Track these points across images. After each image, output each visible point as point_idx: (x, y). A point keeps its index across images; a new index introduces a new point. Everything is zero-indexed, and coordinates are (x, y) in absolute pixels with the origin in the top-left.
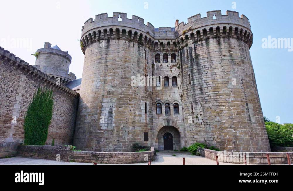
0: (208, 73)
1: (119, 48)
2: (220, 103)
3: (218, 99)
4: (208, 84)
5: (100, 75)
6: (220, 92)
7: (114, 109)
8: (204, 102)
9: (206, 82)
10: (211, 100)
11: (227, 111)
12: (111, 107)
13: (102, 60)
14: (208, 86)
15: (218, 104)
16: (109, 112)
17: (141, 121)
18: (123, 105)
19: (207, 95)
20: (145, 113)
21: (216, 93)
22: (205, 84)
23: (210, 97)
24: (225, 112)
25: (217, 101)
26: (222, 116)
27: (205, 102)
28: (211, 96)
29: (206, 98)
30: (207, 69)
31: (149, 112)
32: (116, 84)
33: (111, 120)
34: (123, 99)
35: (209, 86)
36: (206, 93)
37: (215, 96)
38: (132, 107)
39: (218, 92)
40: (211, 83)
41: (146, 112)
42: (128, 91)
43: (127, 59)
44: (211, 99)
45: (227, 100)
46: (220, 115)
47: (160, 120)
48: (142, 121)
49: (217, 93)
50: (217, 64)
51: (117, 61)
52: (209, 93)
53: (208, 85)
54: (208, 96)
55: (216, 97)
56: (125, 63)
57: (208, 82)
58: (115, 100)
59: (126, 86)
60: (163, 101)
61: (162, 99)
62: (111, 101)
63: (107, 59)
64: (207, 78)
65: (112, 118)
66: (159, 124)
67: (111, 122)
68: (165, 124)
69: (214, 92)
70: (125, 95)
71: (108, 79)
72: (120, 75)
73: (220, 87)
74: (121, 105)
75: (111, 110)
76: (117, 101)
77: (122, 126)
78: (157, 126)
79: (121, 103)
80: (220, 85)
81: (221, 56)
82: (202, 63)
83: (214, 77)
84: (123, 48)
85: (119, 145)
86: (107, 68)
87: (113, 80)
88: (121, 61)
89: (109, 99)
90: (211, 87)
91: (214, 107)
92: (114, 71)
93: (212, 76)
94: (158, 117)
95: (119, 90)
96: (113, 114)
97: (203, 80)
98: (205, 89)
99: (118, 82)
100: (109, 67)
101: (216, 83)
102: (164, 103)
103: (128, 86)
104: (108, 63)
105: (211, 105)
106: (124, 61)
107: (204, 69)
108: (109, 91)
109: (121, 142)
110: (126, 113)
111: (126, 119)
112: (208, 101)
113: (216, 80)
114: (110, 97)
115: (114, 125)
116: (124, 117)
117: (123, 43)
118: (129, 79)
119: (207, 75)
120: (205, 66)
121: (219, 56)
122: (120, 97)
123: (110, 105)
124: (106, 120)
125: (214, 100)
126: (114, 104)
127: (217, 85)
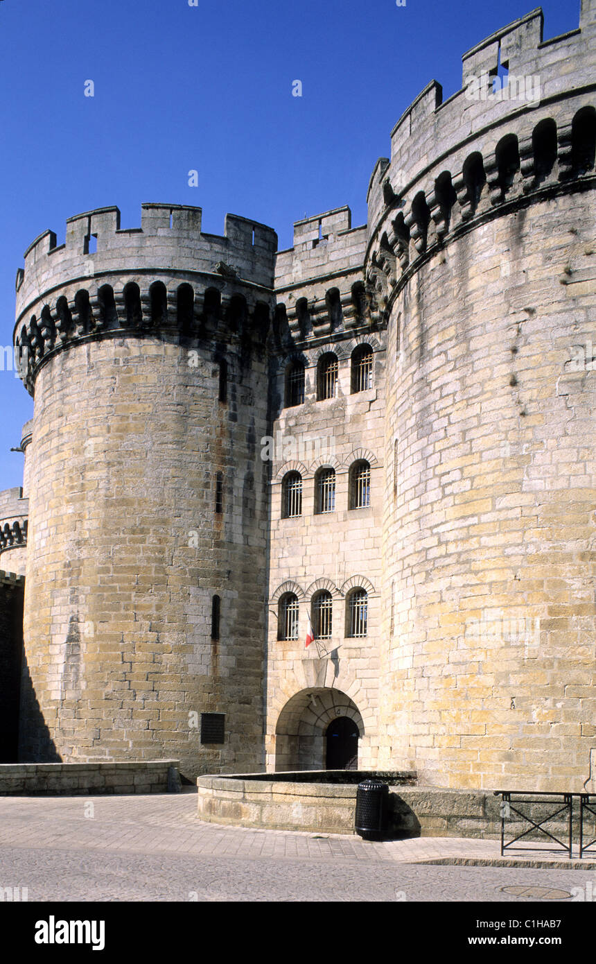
0: (450, 424)
1: (97, 379)
2: (476, 573)
3: (473, 556)
4: (445, 480)
6: (484, 518)
7: (87, 629)
8: (425, 575)
9: (438, 470)
10: (447, 561)
13: (51, 440)
14: (444, 491)
15: (472, 579)
16: (70, 640)
17: (186, 668)
18: (113, 613)
19: (436, 540)
20: (209, 638)
21: (468, 527)
22: (436, 482)
23: (443, 550)
25: (469, 562)
27: (427, 572)
28: (447, 543)
29: (433, 553)
30: (449, 401)
31: (232, 632)
32: (89, 530)
33: (74, 670)
34: (113, 589)
35: (448, 490)
36: (435, 531)
37: (462, 540)
38: (145, 617)
39: (474, 520)
40: (456, 475)
41: (215, 635)
42: (131, 553)
43: (130, 420)
44: (447, 555)
45: (508, 556)
47: (289, 665)
48: (190, 672)
49: (474, 525)
51: (92, 434)
52: (444, 528)
53: (444, 487)
54: (440, 543)
55: (467, 546)
56: (121, 437)
57: (445, 474)
58: (86, 595)
59: (122, 535)
60: (306, 583)
61: (301, 573)
62: (75, 600)
63: (62, 434)
64: (445, 449)
65: (79, 660)
66: (285, 681)
67: (77, 674)
68: (307, 682)
69: (461, 520)
70: (118, 572)
71: (64, 515)
72: (102, 492)
73: (491, 491)
74: (107, 612)
75: (74, 633)
76: (91, 599)
77: (109, 689)
78: (278, 690)
79: (107, 603)
80: (489, 480)
81: (513, 319)
82: (434, 375)
83: (471, 441)
84: (113, 372)
85: (100, 755)
86: (64, 469)
87: (81, 518)
88: (105, 431)
89: (67, 590)
90: (451, 498)
91: (454, 596)
92: (83, 478)
93: (464, 438)
94: (281, 654)
95: (97, 553)
96: (79, 647)
97: (431, 462)
98: (432, 508)
99: (95, 524)
100: (69, 464)
101: (472, 471)
102: (307, 593)
103: (132, 535)
104: (65, 448)
105: (442, 584)
106: (118, 430)
107: (440, 405)
108: (69, 562)
109: (107, 744)
110: (123, 641)
111: (124, 662)
112: (436, 566)
113: (476, 458)
114: (70, 585)
115: (83, 685)
116: (116, 658)
117: (113, 350)
118: (136, 506)
119: (446, 437)
120: (441, 387)
121: (505, 322)
122: (103, 582)
123: (71, 616)
124: (61, 669)
125: (458, 562)
126: (84, 610)
127: (477, 481)
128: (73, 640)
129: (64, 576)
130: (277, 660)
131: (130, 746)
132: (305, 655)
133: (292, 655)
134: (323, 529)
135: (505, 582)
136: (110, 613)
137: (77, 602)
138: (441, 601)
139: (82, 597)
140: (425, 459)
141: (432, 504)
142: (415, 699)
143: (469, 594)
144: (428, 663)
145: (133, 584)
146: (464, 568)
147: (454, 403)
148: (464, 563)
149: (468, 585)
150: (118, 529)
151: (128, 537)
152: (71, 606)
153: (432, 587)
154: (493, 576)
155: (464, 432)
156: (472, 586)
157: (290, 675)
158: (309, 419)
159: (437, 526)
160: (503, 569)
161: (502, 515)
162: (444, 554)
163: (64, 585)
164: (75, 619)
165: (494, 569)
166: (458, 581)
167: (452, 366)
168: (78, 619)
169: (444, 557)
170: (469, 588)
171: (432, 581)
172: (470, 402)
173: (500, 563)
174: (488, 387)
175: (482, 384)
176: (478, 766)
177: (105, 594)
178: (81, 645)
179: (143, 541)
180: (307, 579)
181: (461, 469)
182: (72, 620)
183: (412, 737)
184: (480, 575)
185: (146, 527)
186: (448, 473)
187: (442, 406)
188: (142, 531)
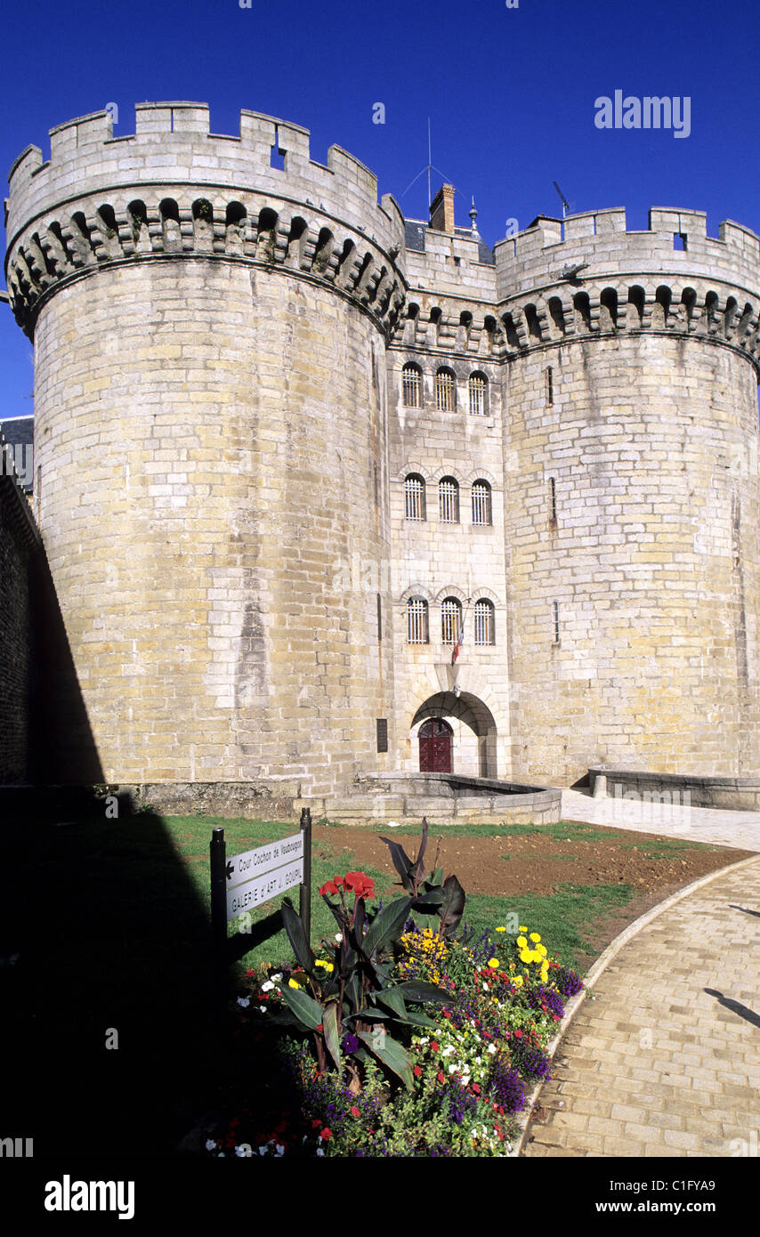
0: (631, 485)
1: (268, 318)
2: (663, 608)
3: (660, 594)
4: (627, 529)
5: (184, 452)
6: (667, 567)
7: (269, 620)
8: (608, 603)
9: (619, 519)
10: (634, 595)
11: (683, 641)
12: (252, 612)
13: (188, 369)
14: (627, 538)
15: (657, 612)
16: (246, 633)
17: (365, 672)
18: (304, 606)
19: (620, 576)
20: (377, 638)
21: (654, 571)
22: (617, 528)
23: (629, 585)
24: (677, 641)
25: (656, 599)
26: (665, 656)
27: (611, 601)
28: (633, 580)
29: (616, 587)
30: (630, 466)
31: (386, 634)
32: (268, 501)
33: (255, 670)
34: (301, 576)
35: (631, 538)
36: (619, 568)
37: (648, 580)
39: (659, 567)
40: (640, 528)
41: (380, 638)
42: (320, 537)
43: (310, 383)
44: (634, 590)
45: (686, 599)
46: (661, 652)
47: (421, 669)
48: (370, 675)
49: (658, 571)
50: (667, 452)
51: (265, 383)
52: (628, 568)
53: (627, 534)
54: (626, 579)
55: (653, 586)
56: (302, 399)
57: (627, 524)
58: (269, 580)
59: (309, 514)
60: (435, 588)
61: (429, 576)
62: (252, 583)
63: (214, 369)
64: (627, 504)
65: (263, 658)
66: (417, 684)
67: (261, 675)
68: (440, 685)
69: (647, 565)
70: (308, 558)
71: (226, 473)
72: (282, 458)
73: (670, 548)
74: (297, 603)
75: (254, 625)
76: (276, 585)
77: (304, 694)
78: (410, 693)
79: (297, 593)
80: (670, 538)
81: (681, 421)
82: (610, 439)
83: (653, 504)
84: (288, 319)
85: (298, 773)
86: (219, 415)
87: (254, 482)
88: (282, 386)
89: (238, 571)
90: (636, 545)
91: (643, 624)
92: (255, 434)
93: (645, 500)
94: (412, 656)
95: (279, 531)
96: (263, 642)
97: (610, 510)
98: (615, 549)
99: (276, 495)
100: (230, 411)
101: (657, 528)
102: (437, 598)
103: (319, 517)
104: (220, 387)
105: (632, 613)
106: (298, 389)
107: (618, 466)
108: (239, 535)
109: (305, 760)
110: (316, 639)
111: (318, 664)
112: (622, 597)
113: (658, 519)
114: (243, 564)
115: (272, 690)
116: (309, 659)
117: (287, 292)
118: (321, 483)
119: (627, 494)
120: (620, 452)
121: (676, 420)
122: (290, 566)
123: (246, 603)
124: (233, 668)
125: (646, 597)
126: (267, 598)
127: (659, 537)
128: (252, 633)
129: (231, 551)
130: (408, 663)
131: (329, 760)
132: (438, 659)
133: (423, 658)
134: (449, 538)
135: (686, 618)
136: (301, 605)
137: (257, 587)
138: (630, 627)
139: (263, 582)
140: (604, 507)
141: (614, 545)
142: (603, 704)
143: (657, 624)
144: (618, 676)
145: (323, 573)
146: (653, 603)
147: (634, 469)
148: (651, 598)
149: (656, 617)
150: (304, 507)
151: (316, 518)
152: (247, 591)
153: (617, 614)
154: (678, 613)
155: (646, 496)
156: (659, 617)
157: (424, 680)
158: (429, 425)
159: (620, 565)
160: (685, 608)
161: (681, 568)
162: (631, 588)
163: (232, 563)
164: (253, 608)
165: (677, 607)
166: (648, 613)
167: (631, 439)
168: (259, 608)
169: (630, 591)
170: (657, 619)
171: (619, 608)
172: (650, 472)
173: (681, 603)
174: (665, 465)
175: (661, 461)
176: (672, 757)
177: (294, 581)
178: (265, 640)
179: (329, 525)
180: (435, 584)
181: (645, 524)
182: (249, 608)
183: (600, 737)
184: (666, 610)
185: (331, 510)
186: (632, 524)
187: (621, 467)
188: (329, 514)
